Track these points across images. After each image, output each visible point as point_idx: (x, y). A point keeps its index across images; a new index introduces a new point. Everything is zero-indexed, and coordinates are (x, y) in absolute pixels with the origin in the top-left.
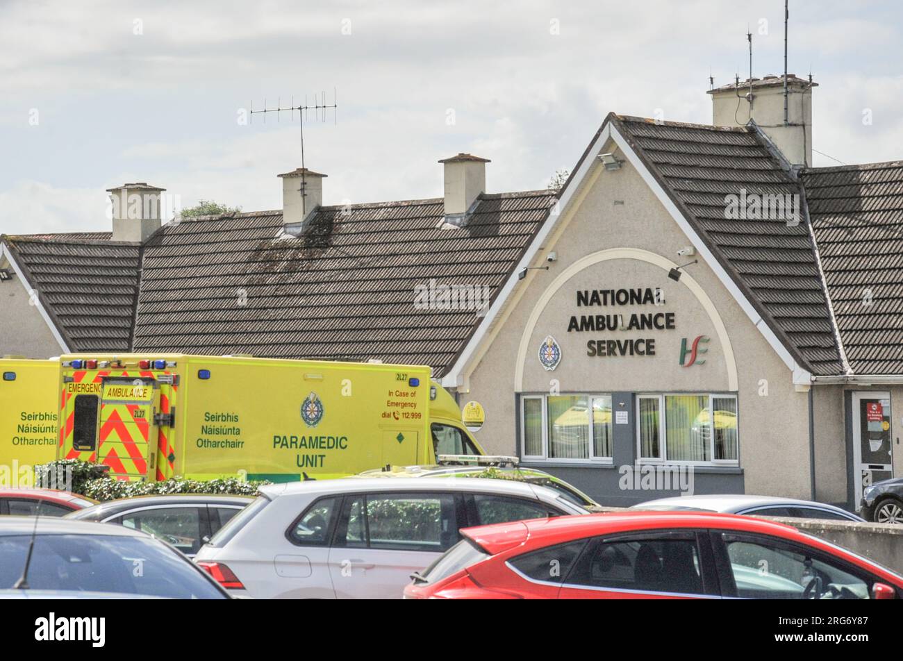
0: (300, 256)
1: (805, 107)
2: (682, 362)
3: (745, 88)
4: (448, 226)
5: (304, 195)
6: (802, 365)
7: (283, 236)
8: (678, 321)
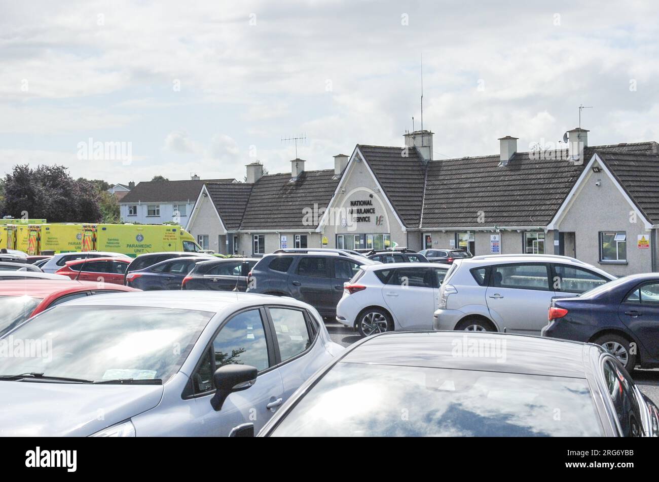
0: (294, 188)
1: (430, 141)
2: (377, 224)
3: (412, 135)
4: (335, 178)
5: (297, 168)
6: (404, 225)
7: (291, 181)
8: (376, 211)
